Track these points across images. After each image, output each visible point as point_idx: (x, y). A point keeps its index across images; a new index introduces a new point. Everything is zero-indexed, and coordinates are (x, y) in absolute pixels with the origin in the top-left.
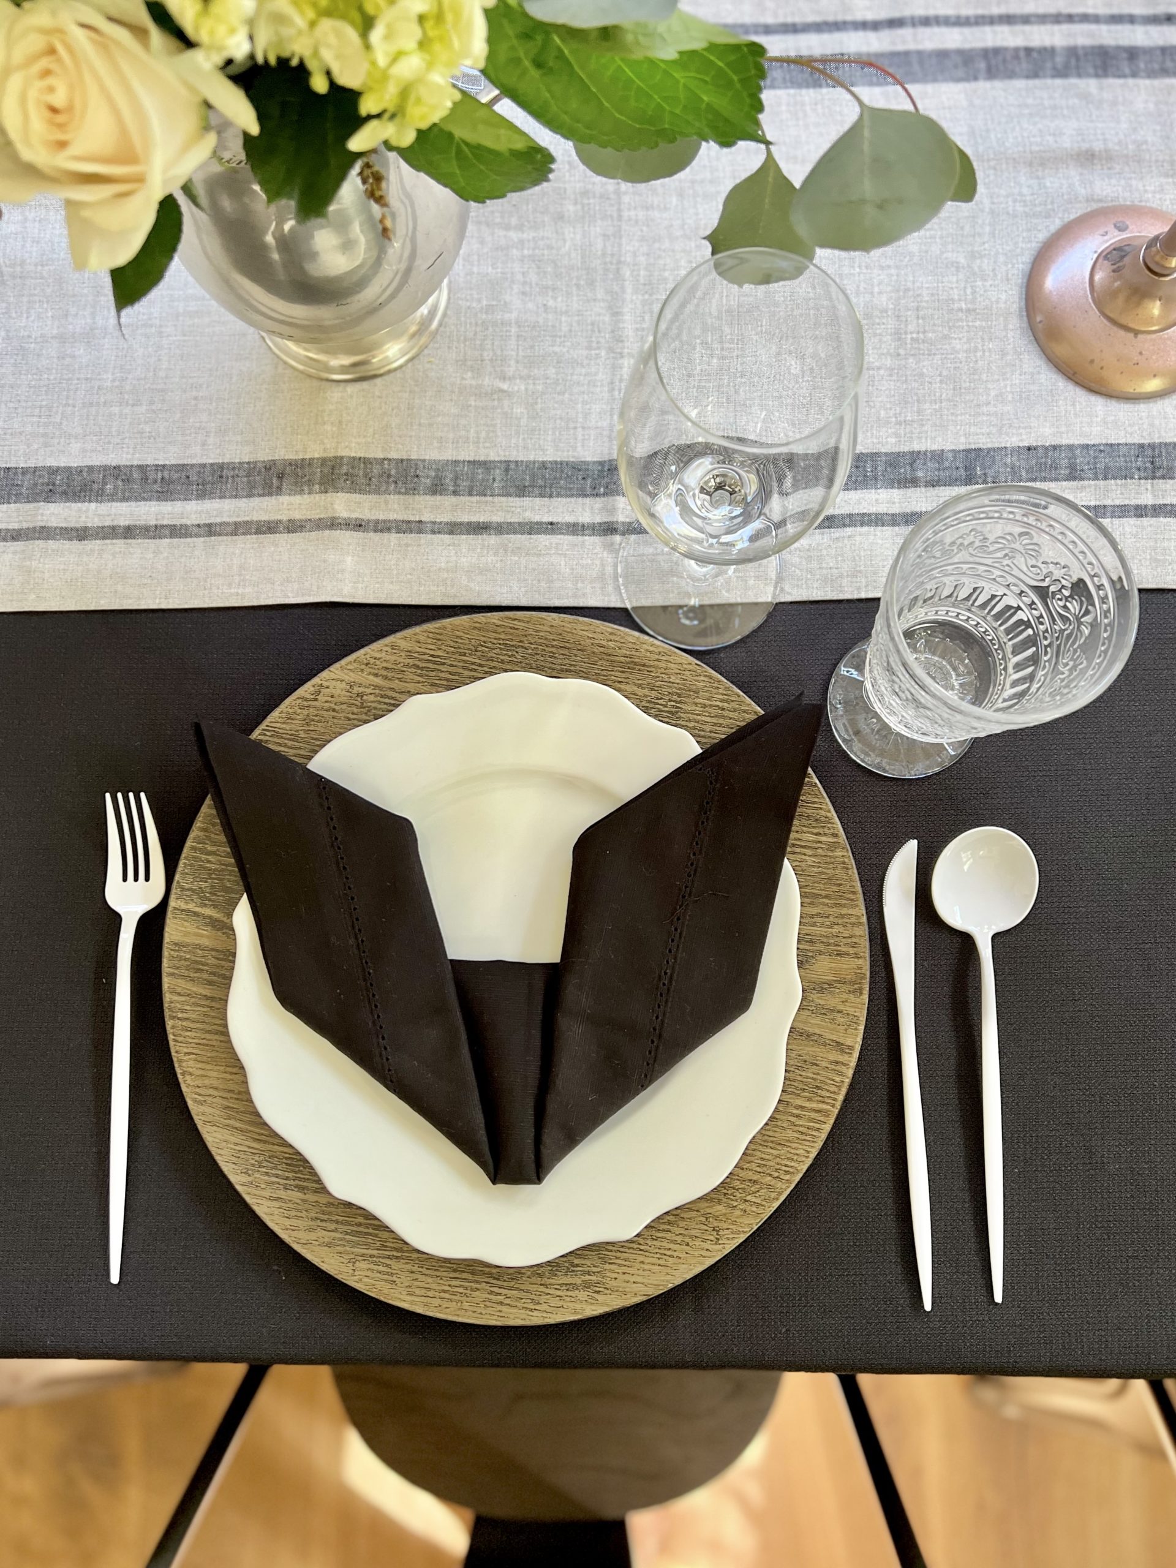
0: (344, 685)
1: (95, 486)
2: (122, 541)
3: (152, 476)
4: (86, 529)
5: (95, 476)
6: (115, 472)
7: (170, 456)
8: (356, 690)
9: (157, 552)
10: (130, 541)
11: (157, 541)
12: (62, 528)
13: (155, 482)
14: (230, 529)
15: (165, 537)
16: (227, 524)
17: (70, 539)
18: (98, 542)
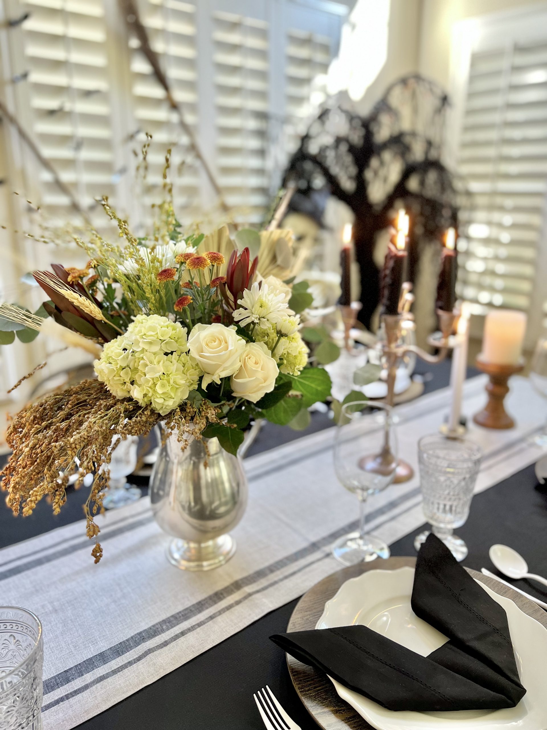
0: (300, 619)
1: (159, 629)
2: (183, 637)
3: (178, 616)
4: (166, 642)
5: (157, 626)
6: (164, 621)
7: (180, 608)
8: (305, 618)
9: (198, 633)
10: (185, 636)
11: (195, 631)
12: (156, 646)
13: (180, 617)
14: (218, 614)
15: (197, 628)
16: (216, 613)
17: (162, 648)
18: (174, 642)
